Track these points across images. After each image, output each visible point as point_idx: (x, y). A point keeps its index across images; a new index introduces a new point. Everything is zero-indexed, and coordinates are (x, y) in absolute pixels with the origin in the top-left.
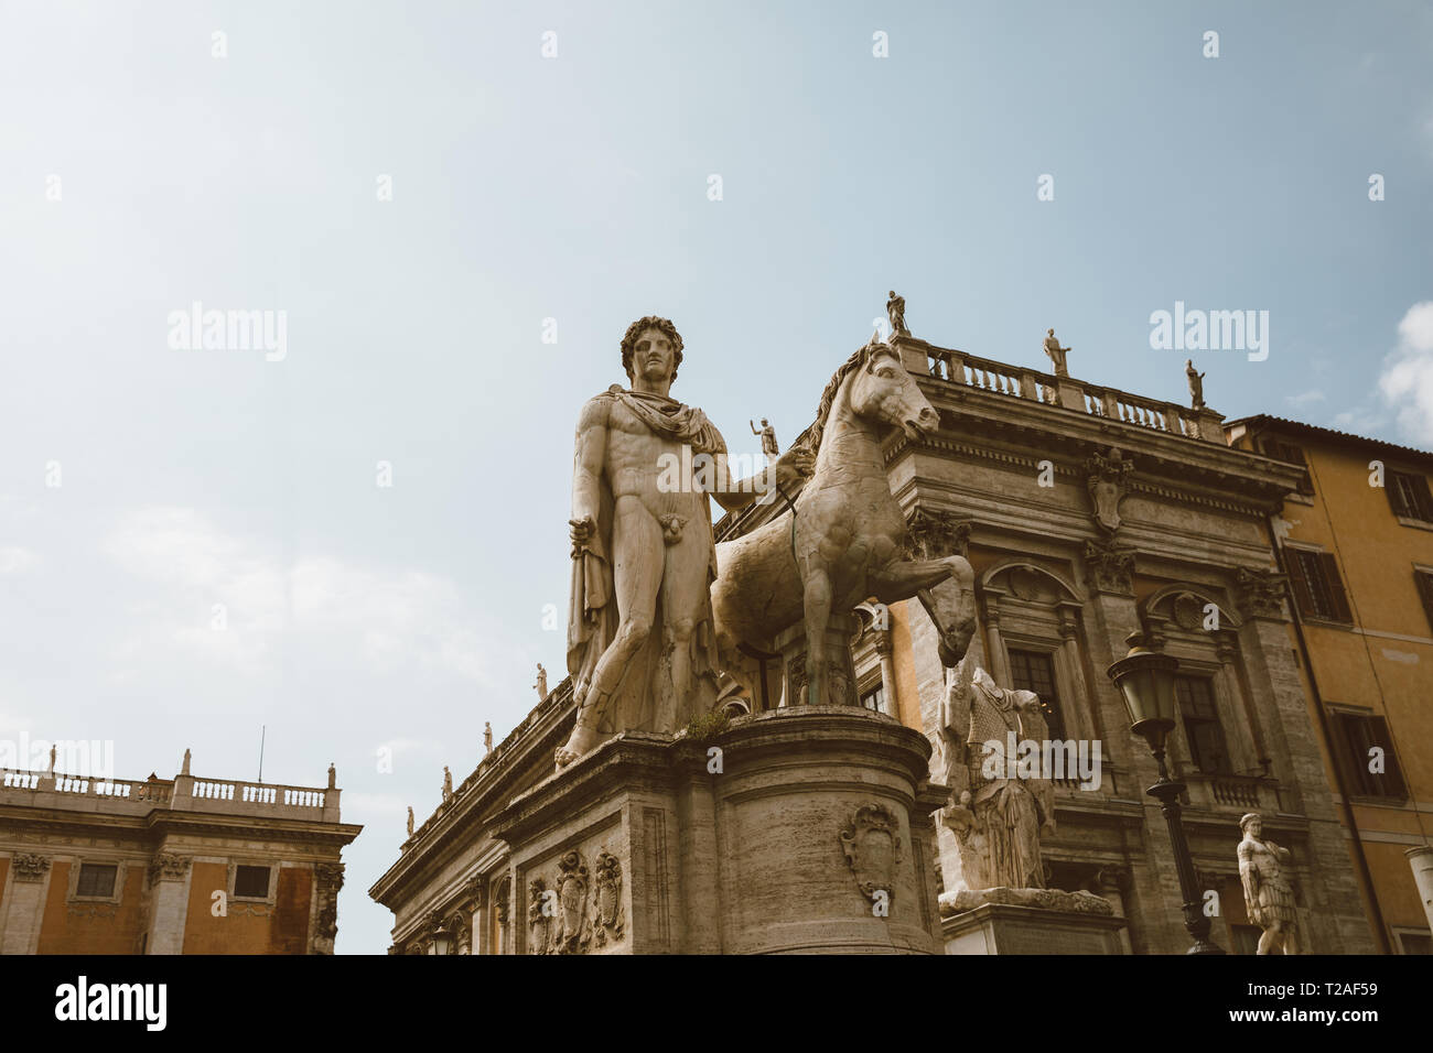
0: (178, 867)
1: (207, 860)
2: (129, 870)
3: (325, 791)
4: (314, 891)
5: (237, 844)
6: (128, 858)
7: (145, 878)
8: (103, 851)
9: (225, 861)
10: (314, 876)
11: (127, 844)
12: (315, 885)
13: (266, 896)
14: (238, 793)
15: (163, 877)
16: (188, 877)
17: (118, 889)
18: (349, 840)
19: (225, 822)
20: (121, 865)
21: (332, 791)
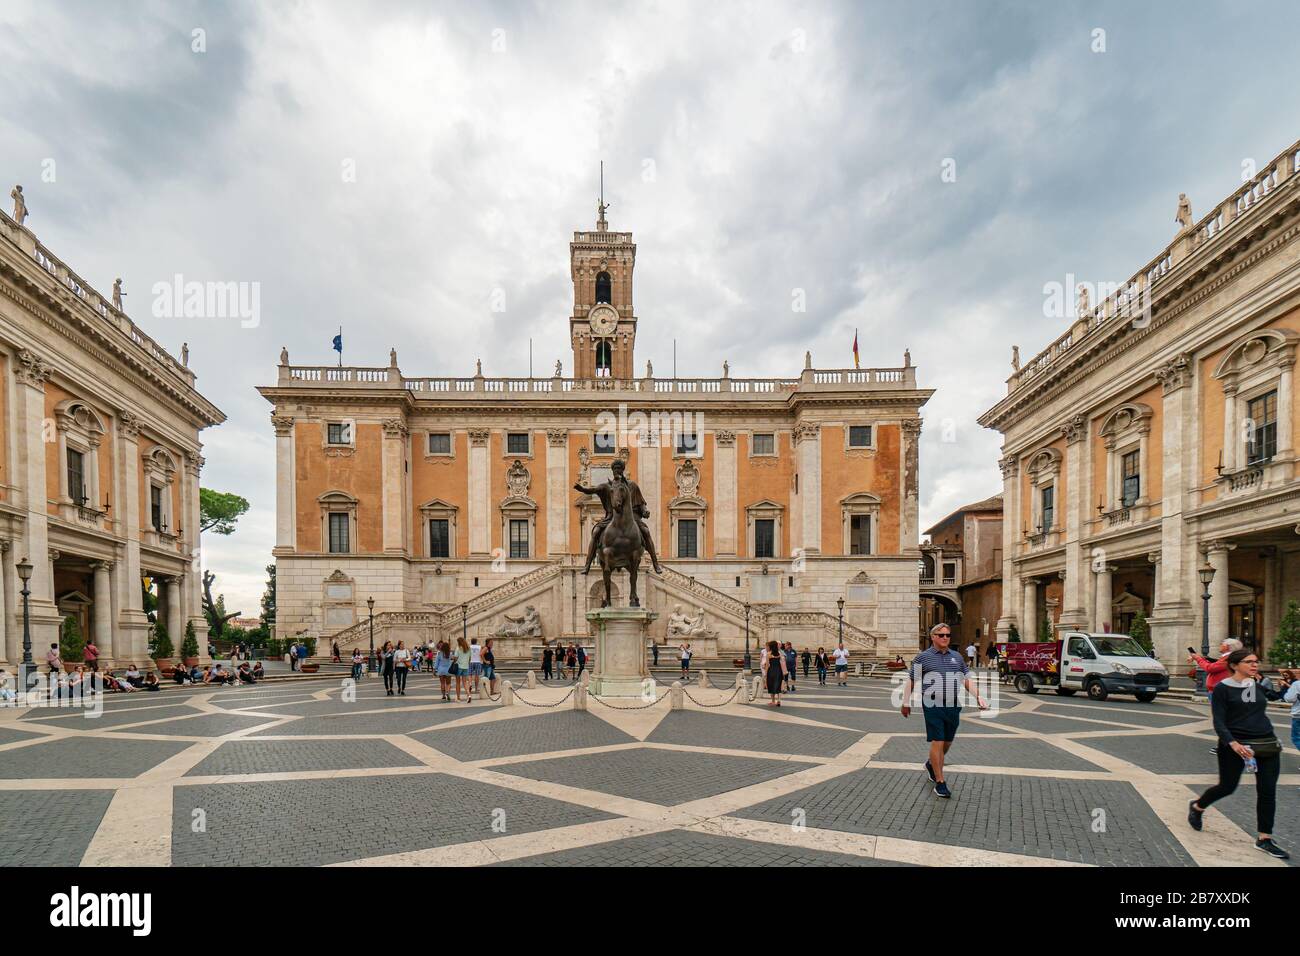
0: (812, 430)
1: (830, 424)
2: (781, 436)
3: (903, 370)
4: (902, 439)
5: (847, 413)
6: (780, 428)
7: (791, 440)
8: (764, 425)
9: (841, 424)
10: (901, 429)
11: (777, 420)
12: (902, 435)
13: (870, 445)
14: (844, 378)
15: (804, 437)
16: (819, 437)
17: (776, 449)
18: (922, 402)
19: (839, 397)
20: (776, 434)
21: (908, 369)
